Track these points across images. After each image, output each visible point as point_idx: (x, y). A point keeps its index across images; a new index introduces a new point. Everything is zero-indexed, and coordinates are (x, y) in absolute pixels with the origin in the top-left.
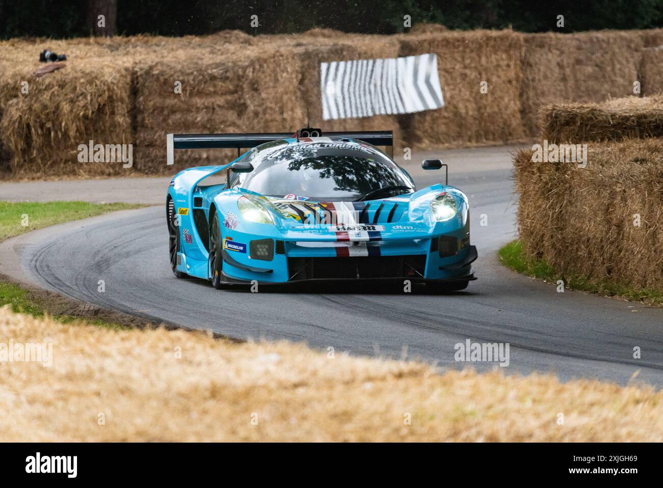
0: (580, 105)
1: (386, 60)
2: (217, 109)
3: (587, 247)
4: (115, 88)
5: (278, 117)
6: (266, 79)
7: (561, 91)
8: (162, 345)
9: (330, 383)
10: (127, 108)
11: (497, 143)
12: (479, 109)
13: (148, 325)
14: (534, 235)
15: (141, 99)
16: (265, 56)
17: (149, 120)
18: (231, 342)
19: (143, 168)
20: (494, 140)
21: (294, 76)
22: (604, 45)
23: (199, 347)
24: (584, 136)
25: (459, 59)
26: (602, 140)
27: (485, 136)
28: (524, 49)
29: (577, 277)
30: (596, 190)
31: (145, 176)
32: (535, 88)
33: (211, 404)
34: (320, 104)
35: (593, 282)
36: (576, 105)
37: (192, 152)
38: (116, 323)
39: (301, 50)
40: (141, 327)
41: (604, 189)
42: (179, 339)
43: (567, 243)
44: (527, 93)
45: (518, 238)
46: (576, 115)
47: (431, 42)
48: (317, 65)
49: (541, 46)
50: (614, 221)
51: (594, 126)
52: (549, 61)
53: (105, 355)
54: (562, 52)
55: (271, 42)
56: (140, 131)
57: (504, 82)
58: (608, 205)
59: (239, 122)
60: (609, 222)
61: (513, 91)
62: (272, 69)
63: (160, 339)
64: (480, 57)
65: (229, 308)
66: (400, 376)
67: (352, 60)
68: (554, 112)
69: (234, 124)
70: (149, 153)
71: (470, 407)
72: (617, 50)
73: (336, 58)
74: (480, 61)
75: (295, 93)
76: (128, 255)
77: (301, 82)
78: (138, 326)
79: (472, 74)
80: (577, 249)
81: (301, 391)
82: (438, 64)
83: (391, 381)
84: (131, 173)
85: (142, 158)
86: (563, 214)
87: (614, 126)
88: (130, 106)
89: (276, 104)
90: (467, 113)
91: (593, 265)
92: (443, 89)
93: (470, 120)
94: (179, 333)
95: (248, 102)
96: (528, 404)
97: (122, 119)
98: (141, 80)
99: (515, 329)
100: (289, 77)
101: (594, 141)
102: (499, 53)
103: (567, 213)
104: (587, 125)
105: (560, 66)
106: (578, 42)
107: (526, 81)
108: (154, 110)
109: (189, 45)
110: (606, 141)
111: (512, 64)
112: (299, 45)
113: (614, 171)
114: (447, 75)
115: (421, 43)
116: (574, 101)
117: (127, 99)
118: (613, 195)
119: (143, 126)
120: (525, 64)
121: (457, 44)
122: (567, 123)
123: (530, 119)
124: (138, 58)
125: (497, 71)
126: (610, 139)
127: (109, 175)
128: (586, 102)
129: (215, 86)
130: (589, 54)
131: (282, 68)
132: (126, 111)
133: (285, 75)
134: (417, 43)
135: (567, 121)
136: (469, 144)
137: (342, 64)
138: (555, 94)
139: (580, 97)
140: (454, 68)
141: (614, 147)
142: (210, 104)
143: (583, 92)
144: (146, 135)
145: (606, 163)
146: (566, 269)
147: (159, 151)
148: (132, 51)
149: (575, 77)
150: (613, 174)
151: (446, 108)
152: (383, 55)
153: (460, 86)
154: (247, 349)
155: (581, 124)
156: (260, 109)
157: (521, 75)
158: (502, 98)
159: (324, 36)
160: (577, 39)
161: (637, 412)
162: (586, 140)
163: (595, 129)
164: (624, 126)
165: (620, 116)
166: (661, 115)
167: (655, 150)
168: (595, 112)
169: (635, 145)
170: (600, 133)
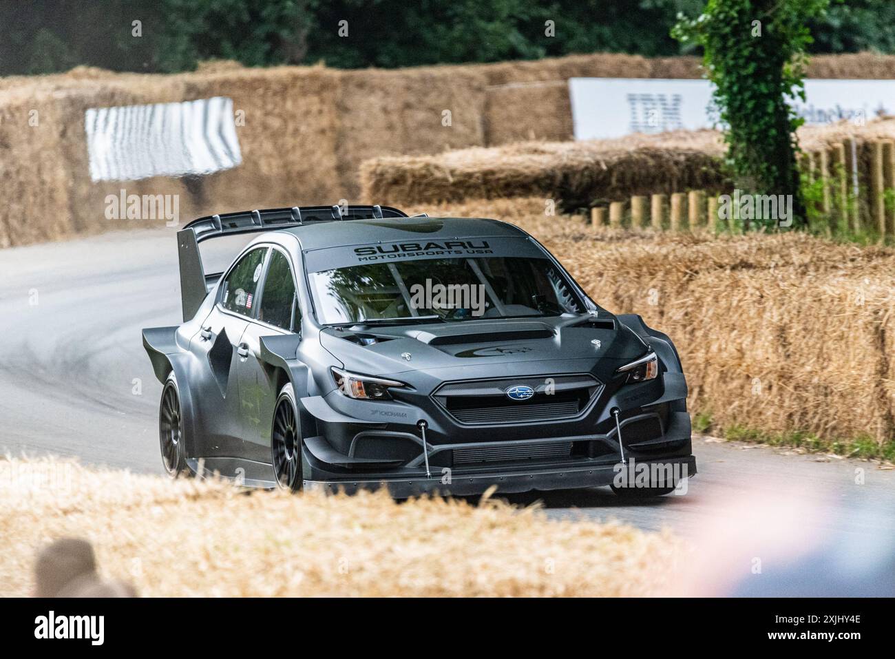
0: (411, 159)
1: (169, 106)
5: (35, 179)
6: (18, 132)
7: (387, 141)
9: (110, 508)
12: (285, 166)
16: (17, 103)
21: (54, 127)
22: (440, 84)
24: (417, 198)
25: (260, 104)
26: (440, 202)
28: (339, 90)
32: (355, 139)
36: (406, 159)
39: (61, 95)
44: (345, 146)
46: (407, 172)
47: (223, 84)
48: (81, 113)
49: (361, 85)
51: (429, 185)
52: (371, 105)
54: (387, 94)
55: (23, 86)
57: (315, 132)
61: (326, 144)
64: (285, 101)
66: (196, 497)
67: (125, 106)
68: (380, 168)
71: (284, 535)
72: (455, 90)
73: (106, 104)
74: (284, 106)
75: (55, 148)
77: (63, 134)
79: (275, 123)
81: (72, 518)
82: (234, 111)
83: (185, 504)
87: (454, 184)
89: (33, 163)
90: (271, 172)
92: (240, 143)
93: (274, 180)
96: (358, 530)
100: (47, 128)
102: (309, 96)
104: (420, 184)
105: (385, 110)
106: (406, 81)
107: (343, 129)
110: (444, 204)
111: (325, 109)
112: (58, 88)
115: (211, 84)
116: (404, 153)
120: (342, 109)
121: (255, 85)
122: (396, 182)
123: (349, 178)
125: (306, 118)
126: (449, 201)
128: (418, 156)
130: (421, 96)
133: (42, 126)
134: (206, 84)
135: (396, 179)
137: (113, 111)
138: (380, 146)
139: (411, 149)
140: (253, 116)
143: (415, 143)
149: (404, 124)
151: (243, 168)
152: (164, 99)
153: (261, 137)
155: (413, 182)
156: (12, 170)
157: (337, 123)
158: (313, 152)
159: (90, 77)
160: (407, 78)
161: (492, 539)
162: (420, 202)
163: (431, 189)
164: (467, 184)
165: (461, 172)
166: (513, 169)
167: (506, 213)
168: (430, 167)
169: (480, 208)
170: (437, 194)
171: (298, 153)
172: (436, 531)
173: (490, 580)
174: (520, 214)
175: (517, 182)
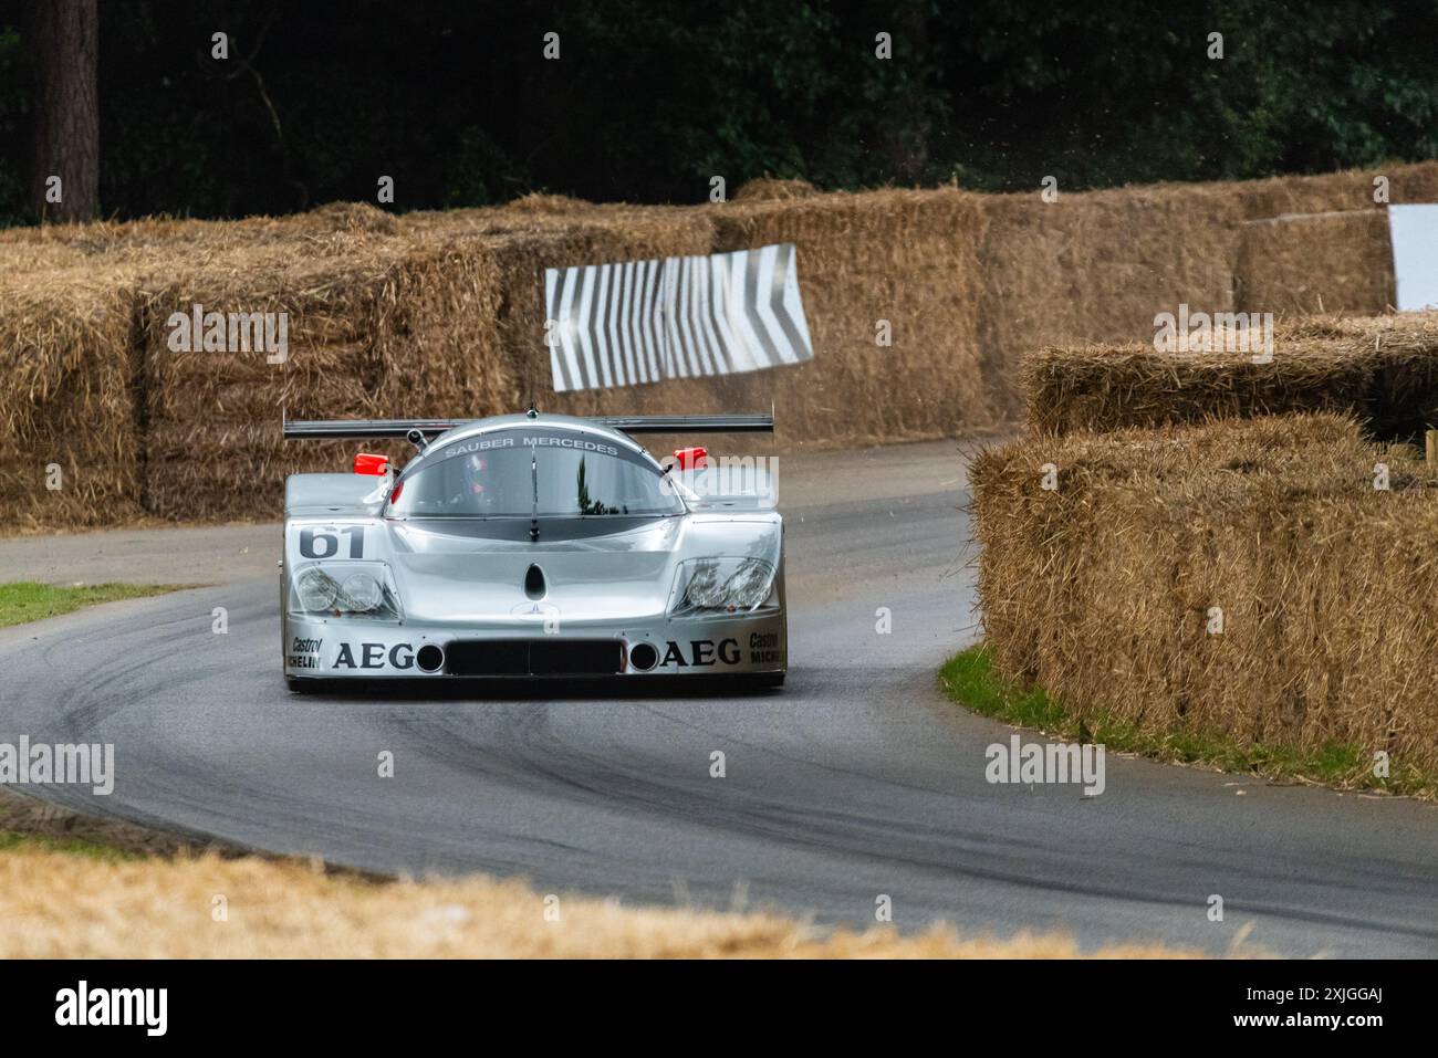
0: (1111, 348)
1: (687, 260)
2: (321, 372)
3: (1132, 657)
4: (99, 334)
5: (454, 389)
6: (425, 308)
7: (1067, 317)
8: (213, 892)
10: (126, 378)
11: (932, 435)
13: (182, 849)
14: (1016, 633)
15: (155, 357)
16: (421, 257)
17: (172, 403)
18: (364, 881)
19: (162, 507)
20: (924, 427)
21: (486, 300)
22: (1159, 216)
23: (293, 894)
24: (1121, 415)
25: (846, 254)
26: (1160, 423)
27: (905, 421)
28: (984, 229)
29: (1112, 723)
30: (1148, 532)
31: (169, 524)
32: (1011, 314)
35: (1148, 733)
36: (1101, 348)
37: (268, 470)
38: (113, 846)
39: (500, 242)
40: (168, 853)
41: (1167, 530)
42: (250, 877)
43: (1088, 649)
44: (994, 325)
45: (981, 641)
46: (1103, 371)
47: (783, 219)
48: (535, 274)
49: (1024, 221)
50: (1190, 600)
51: (1141, 392)
52: (1041, 254)
53: (89, 916)
54: (1069, 234)
55: (433, 228)
56: (155, 428)
57: (943, 301)
58: (1177, 564)
59: (371, 403)
60: (1178, 600)
61: (964, 323)
62: (439, 286)
63: (208, 879)
64: (889, 249)
65: (358, 808)
66: (732, 944)
67: (612, 261)
68: (1054, 364)
69: (357, 406)
70: (175, 475)
72: (1187, 227)
73: (578, 259)
74: (889, 256)
75: (489, 336)
76: (135, 696)
77: (503, 312)
78: (160, 852)
79: (874, 287)
80: (1110, 660)
82: (799, 265)
84: (138, 519)
85: (159, 487)
86: (1078, 586)
87: (1184, 391)
88: (131, 374)
89: (449, 362)
90: (865, 371)
91: (1146, 695)
92: (810, 321)
93: (872, 385)
94: (250, 866)
95: (389, 358)
97: (115, 403)
98: (153, 315)
99: (979, 837)
100: (475, 299)
101: (1142, 427)
102: (931, 239)
103: (1086, 582)
104: (1125, 392)
105: (1066, 264)
106: (1102, 212)
107: (991, 299)
108: (183, 382)
109: (257, 237)
110: (1167, 427)
111: (959, 262)
112: (496, 231)
113: (1188, 490)
114: (818, 289)
115: (761, 220)
116: (1097, 339)
117: (124, 358)
118: (1185, 542)
119: (161, 416)
120: (989, 260)
121: (839, 221)
122: (1083, 388)
123: (1001, 382)
124: (147, 268)
125: (928, 277)
126: (1175, 422)
127: (91, 523)
128: (1122, 342)
129: (314, 324)
130: (1127, 237)
131: (460, 282)
132: (123, 383)
133: (467, 297)
134: (752, 221)
135: (1083, 383)
136: (870, 437)
137: (590, 271)
138: (1055, 325)
139: (1109, 330)
140: (834, 275)
141: (1185, 438)
142: (307, 364)
143: (1117, 319)
144: (167, 433)
145: (1169, 472)
146: (1087, 706)
147: (198, 471)
148: (133, 253)
149: (1098, 286)
150: (1184, 496)
151: (818, 360)
152: (681, 249)
153: (849, 313)
154: (401, 897)
155: (1113, 389)
156: (415, 375)
157: (980, 285)
158: (941, 337)
159: (550, 210)
160: (1100, 204)
162: (1127, 425)
163: (1145, 401)
164: (1207, 391)
165: (1197, 371)
166: (1287, 365)
167: (1277, 441)
168: (1143, 363)
169: (1230, 432)
170: (1154, 408)
174: (1298, 443)
175: (1293, 385)
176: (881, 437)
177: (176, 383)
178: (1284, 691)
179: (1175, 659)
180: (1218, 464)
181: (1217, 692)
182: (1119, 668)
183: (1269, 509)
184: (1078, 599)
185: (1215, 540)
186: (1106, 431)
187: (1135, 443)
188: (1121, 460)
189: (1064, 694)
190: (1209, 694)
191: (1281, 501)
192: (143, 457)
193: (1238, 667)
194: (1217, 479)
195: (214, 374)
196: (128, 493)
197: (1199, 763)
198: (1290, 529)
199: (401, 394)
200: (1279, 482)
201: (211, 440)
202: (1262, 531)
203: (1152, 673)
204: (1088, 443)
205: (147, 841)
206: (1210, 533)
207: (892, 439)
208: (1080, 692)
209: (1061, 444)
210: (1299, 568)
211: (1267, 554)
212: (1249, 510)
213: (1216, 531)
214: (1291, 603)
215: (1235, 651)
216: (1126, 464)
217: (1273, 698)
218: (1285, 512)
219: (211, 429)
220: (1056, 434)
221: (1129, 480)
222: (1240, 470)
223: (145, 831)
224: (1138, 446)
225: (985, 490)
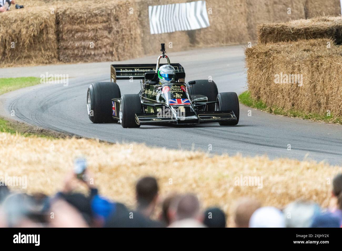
0: (277, 24)
1: (181, 4)
2: (98, 30)
3: (281, 94)
4: (48, 21)
5: (128, 33)
6: (122, 15)
7: (267, 17)
8: (74, 146)
9: (157, 163)
10: (54, 30)
11: (236, 44)
12: (227, 27)
13: (67, 137)
14: (256, 88)
15: (61, 26)
16: (121, 4)
17: (65, 36)
18: (108, 144)
19: (63, 60)
20: (235, 42)
21: (136, 13)
23: (92, 147)
24: (279, 39)
25: (217, 3)
26: (288, 41)
27: (230, 40)
29: (277, 108)
30: (285, 65)
31: (64, 63)
32: (254, 16)
33: (99, 175)
34: (149, 26)
35: (285, 110)
36: (274, 24)
37: (87, 51)
38: (52, 136)
40: (64, 137)
41: (289, 65)
42: (82, 143)
43: (272, 92)
44: (250, 19)
45: (248, 90)
46: (275, 29)
48: (147, 7)
51: (283, 34)
52: (261, 3)
53: (46, 152)
56: (61, 42)
57: (239, 13)
58: (291, 73)
59: (109, 36)
61: (243, 18)
62: (125, 10)
63: (73, 144)
64: (227, 1)
66: (191, 158)
67: (164, 4)
68: (264, 27)
69: (107, 37)
70: (66, 53)
71: (226, 173)
73: (156, 4)
74: (227, 3)
75: (136, 21)
76: (57, 102)
77: (139, 16)
78: (62, 137)
79: (223, 10)
80: (277, 94)
81: (143, 167)
82: (206, 5)
83: (187, 161)
84: (57, 62)
85: (62, 55)
86: (270, 77)
87: (293, 33)
88: (56, 30)
89: (127, 27)
90: (221, 29)
91: (285, 102)
92: (209, 18)
93: (223, 32)
94: (82, 140)
95: (114, 26)
96: (255, 171)
97: (52, 36)
98: (60, 16)
99: (247, 134)
101: (284, 41)
103: (271, 77)
104: (280, 34)
105: (266, 5)
107: (250, 12)
108: (67, 32)
110: (290, 41)
111: (243, 4)
113: (294, 56)
116: (274, 22)
117: (54, 26)
118: (294, 67)
119: (62, 39)
120: (249, 4)
122: (270, 33)
123: (252, 31)
124: (59, 6)
125: (235, 8)
126: (291, 40)
127: (46, 63)
128: (279, 22)
129: (97, 19)
131: (130, 9)
132: (54, 32)
133: (131, 13)
135: (270, 32)
136: (222, 44)
137: (159, 7)
138: (264, 19)
139: (277, 20)
140: (214, 7)
141: (294, 44)
142: (95, 28)
143: (278, 17)
144: (64, 43)
145: (290, 52)
146: (272, 105)
147: (71, 51)
148: (56, 2)
149: (274, 10)
150: (293, 57)
151: (210, 27)
152: (179, 1)
153: (218, 16)
154: (116, 147)
155: (277, 33)
156: (119, 30)
157: (247, 10)
158: (238, 21)
161: (308, 174)
162: (280, 41)
163: (284, 35)
164: (298, 34)
165: (296, 29)
166: (316, 28)
167: (314, 45)
168: (284, 27)
169: (304, 43)
170: (286, 37)
171: (232, 22)
172: (286, 170)
173: (307, 190)
174: (319, 45)
175: (318, 32)
176: (225, 44)
177: (66, 32)
178: (316, 101)
179: (291, 94)
180: (301, 50)
181: (301, 101)
182: (279, 96)
183: (313, 60)
184: (269, 81)
185: (300, 67)
186: (276, 43)
187: (282, 45)
188: (279, 49)
189: (266, 102)
190: (299, 102)
191: (315, 58)
192: (58, 48)
193: (306, 96)
194: (301, 53)
195: (74, 30)
196: (55, 57)
197: (297, 118)
198: (317, 65)
199: (116, 34)
200: (315, 54)
201: (74, 45)
202: (311, 65)
203: (286, 97)
204: (271, 45)
205: (59, 135)
206: (299, 66)
207: (228, 44)
208: (270, 101)
209: (265, 46)
210: (319, 73)
211: (312, 70)
212: (308, 60)
213: (300, 65)
214: (317, 81)
215: (305, 92)
216: (280, 50)
217: (314, 103)
218: (316, 61)
219: (74, 42)
220: (264, 43)
221: (281, 53)
222: (306, 51)
223: (59, 133)
224: (283, 46)
225: (248, 56)
